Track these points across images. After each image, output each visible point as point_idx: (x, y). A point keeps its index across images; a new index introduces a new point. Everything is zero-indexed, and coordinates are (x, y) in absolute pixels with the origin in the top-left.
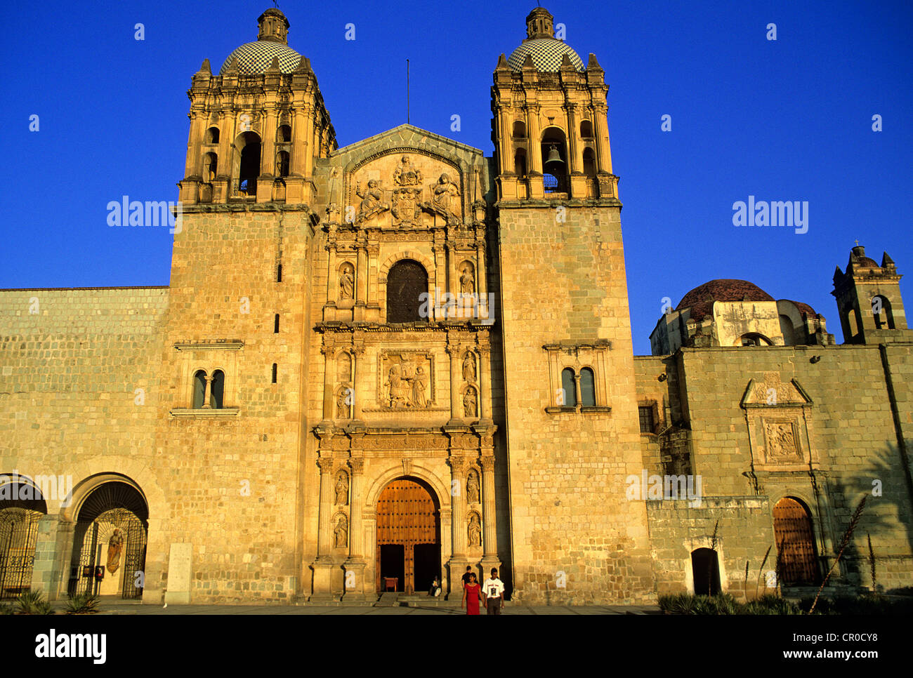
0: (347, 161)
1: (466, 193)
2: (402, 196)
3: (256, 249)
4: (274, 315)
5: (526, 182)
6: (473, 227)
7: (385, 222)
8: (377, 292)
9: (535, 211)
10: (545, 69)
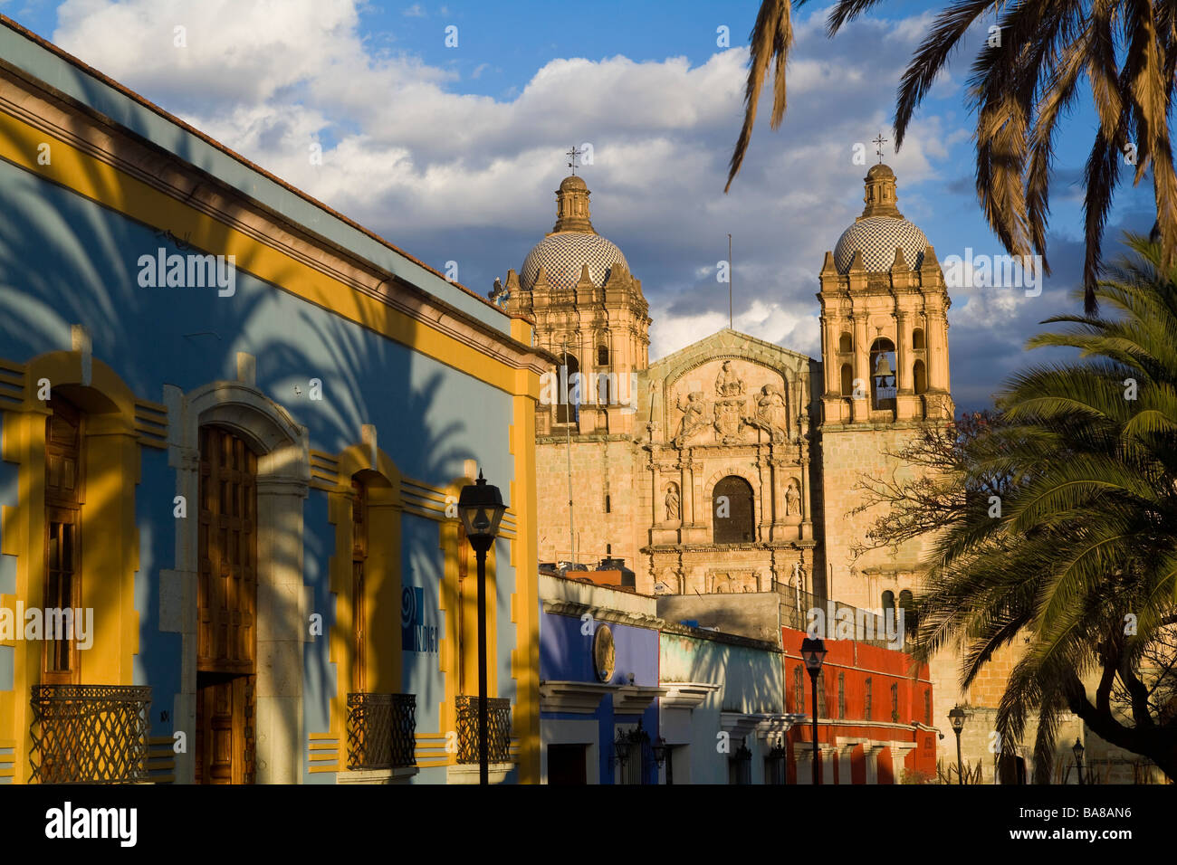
0: (666, 372)
1: (791, 405)
2: (724, 408)
3: (584, 480)
4: (606, 545)
5: (850, 401)
6: (798, 443)
7: (706, 437)
8: (702, 511)
9: (859, 434)
10: (875, 268)
